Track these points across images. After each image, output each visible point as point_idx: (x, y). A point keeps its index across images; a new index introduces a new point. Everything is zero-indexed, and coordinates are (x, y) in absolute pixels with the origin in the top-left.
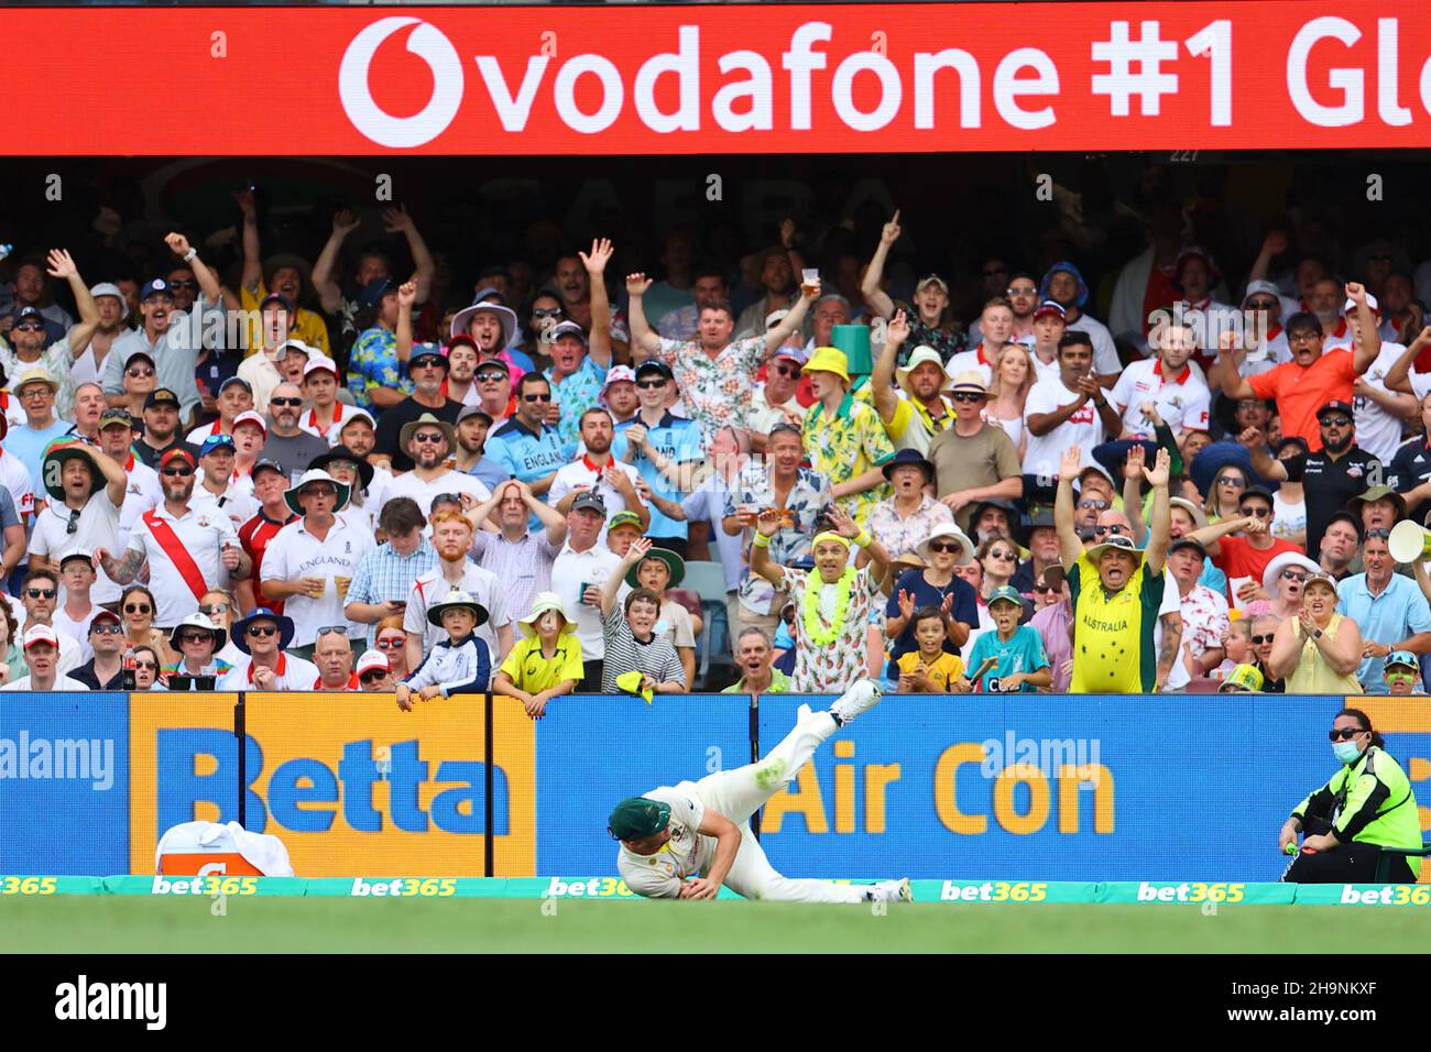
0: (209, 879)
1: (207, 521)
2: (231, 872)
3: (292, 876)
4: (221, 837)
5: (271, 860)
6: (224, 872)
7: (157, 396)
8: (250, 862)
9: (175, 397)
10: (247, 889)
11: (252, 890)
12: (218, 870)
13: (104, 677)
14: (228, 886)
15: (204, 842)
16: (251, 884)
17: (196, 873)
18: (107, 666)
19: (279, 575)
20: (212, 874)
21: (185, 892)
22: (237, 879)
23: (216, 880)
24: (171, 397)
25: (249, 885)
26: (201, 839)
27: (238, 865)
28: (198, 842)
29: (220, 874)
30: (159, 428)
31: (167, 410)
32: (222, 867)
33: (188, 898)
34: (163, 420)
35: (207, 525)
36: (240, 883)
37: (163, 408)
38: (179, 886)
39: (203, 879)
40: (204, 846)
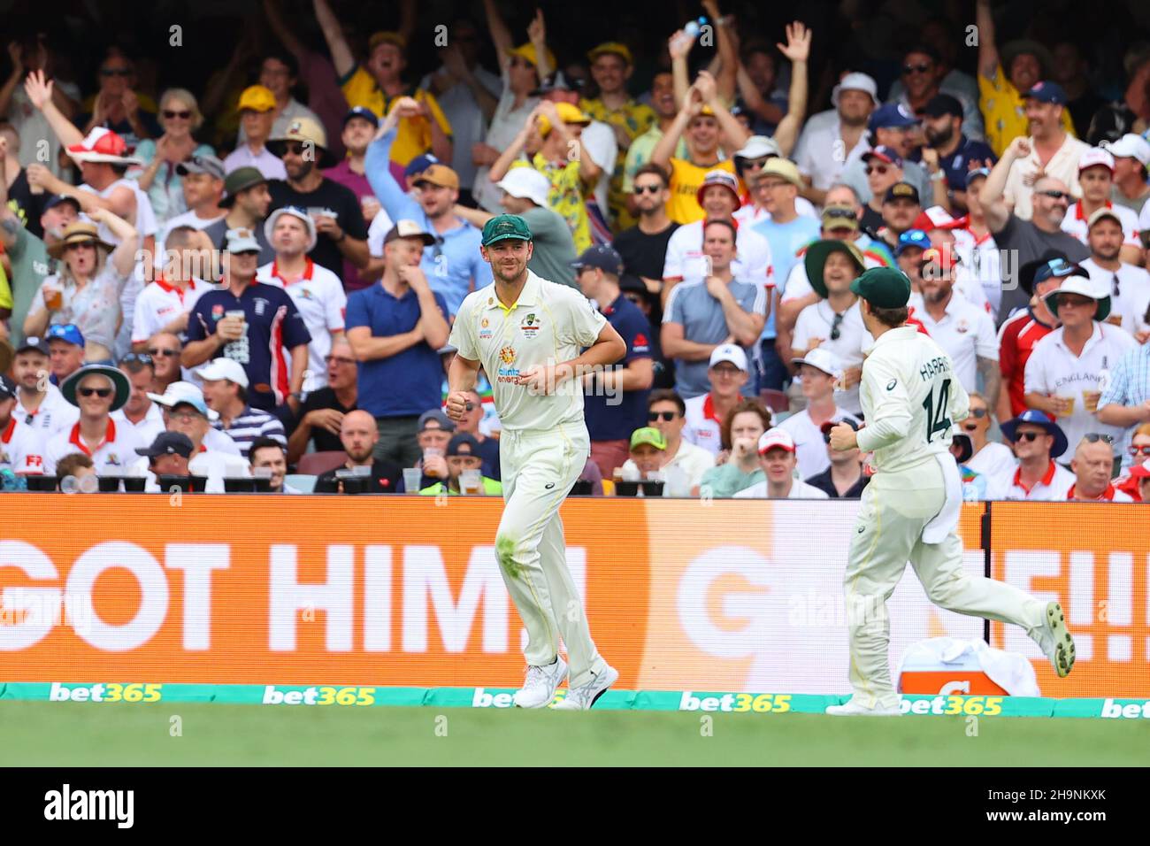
0: (952, 698)
1: (965, 327)
2: (974, 691)
3: (1039, 695)
4: (964, 655)
5: (1017, 679)
6: (967, 691)
7: (897, 191)
8: (996, 681)
9: (915, 190)
10: (991, 710)
11: (996, 711)
12: (960, 689)
13: (842, 485)
14: (973, 706)
15: (947, 659)
16: (996, 704)
17: (936, 691)
18: (844, 475)
19: (1040, 388)
20: (955, 693)
21: (926, 712)
22: (980, 699)
23: (959, 699)
24: (910, 191)
25: (993, 705)
26: (943, 655)
27: (982, 684)
28: (941, 659)
29: (962, 693)
30: (898, 223)
31: (907, 205)
32: (965, 686)
33: (929, 718)
34: (902, 216)
35: (964, 331)
36: (984, 704)
37: (902, 202)
38: (919, 705)
39: (945, 699)
40: (947, 664)
